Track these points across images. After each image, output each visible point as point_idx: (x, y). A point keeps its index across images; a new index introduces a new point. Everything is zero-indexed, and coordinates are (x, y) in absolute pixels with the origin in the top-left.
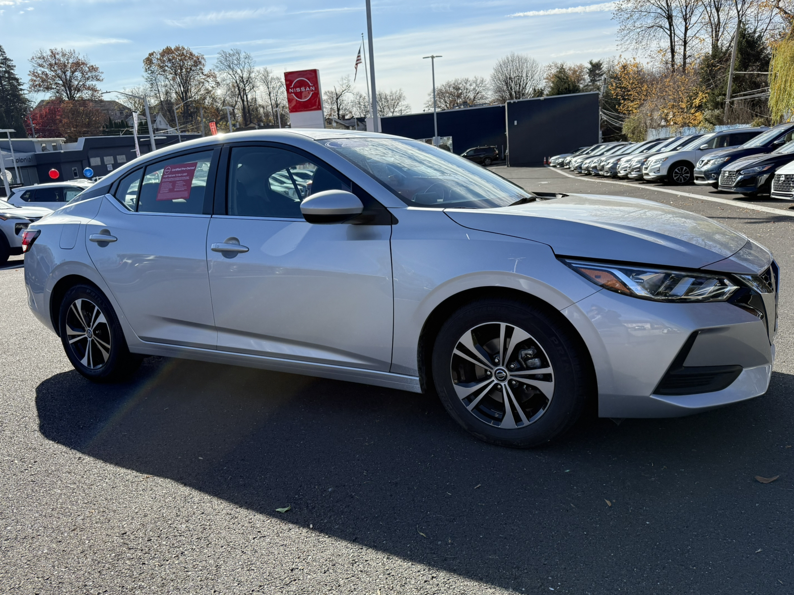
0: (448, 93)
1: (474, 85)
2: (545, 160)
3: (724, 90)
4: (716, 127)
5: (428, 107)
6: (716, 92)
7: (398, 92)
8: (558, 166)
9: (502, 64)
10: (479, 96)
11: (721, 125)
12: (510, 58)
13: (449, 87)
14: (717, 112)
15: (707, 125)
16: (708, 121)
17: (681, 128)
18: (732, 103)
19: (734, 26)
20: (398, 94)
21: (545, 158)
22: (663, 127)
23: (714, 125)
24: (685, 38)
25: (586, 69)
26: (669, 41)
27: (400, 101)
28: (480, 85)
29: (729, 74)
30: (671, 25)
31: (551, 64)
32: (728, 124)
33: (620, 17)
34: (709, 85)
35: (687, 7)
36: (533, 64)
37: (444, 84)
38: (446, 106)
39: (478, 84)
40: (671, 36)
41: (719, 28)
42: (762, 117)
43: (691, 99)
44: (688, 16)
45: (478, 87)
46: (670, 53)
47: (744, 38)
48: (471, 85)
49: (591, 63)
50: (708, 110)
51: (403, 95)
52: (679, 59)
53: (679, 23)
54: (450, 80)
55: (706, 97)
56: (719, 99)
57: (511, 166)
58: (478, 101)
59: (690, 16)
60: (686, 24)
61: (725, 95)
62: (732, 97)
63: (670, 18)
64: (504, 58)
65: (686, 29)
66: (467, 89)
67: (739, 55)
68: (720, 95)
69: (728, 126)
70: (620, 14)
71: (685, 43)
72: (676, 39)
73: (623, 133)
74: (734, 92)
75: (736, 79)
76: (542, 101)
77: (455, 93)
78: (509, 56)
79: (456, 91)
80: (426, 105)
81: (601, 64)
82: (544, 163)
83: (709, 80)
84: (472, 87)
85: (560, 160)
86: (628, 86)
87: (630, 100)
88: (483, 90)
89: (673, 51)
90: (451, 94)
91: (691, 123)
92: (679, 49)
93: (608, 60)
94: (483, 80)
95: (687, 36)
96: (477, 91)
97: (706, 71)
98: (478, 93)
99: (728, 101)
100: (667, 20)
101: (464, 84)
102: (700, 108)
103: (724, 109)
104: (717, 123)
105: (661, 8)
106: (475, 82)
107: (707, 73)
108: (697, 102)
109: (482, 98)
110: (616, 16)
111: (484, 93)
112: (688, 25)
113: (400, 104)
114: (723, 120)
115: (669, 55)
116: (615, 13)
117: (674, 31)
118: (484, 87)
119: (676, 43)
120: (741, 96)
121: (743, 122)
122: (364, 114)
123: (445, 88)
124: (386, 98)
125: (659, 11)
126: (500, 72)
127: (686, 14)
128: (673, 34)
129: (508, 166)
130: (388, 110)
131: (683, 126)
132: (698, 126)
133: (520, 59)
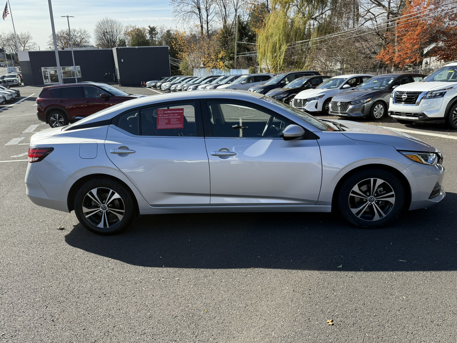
0: (63, 37)
1: (80, 34)
2: (142, 83)
3: (233, 50)
4: (231, 70)
5: (50, 45)
6: (229, 51)
7: (27, 33)
8: (152, 87)
9: (100, 23)
10: (84, 40)
11: (233, 69)
12: (105, 20)
13: (63, 33)
14: (231, 62)
15: (226, 68)
16: (226, 66)
17: (212, 69)
18: (238, 58)
19: (233, 17)
20: (26, 35)
21: (142, 82)
22: (202, 68)
23: (230, 69)
24: (207, 21)
25: (147, 30)
26: (200, 20)
27: (28, 40)
28: (84, 34)
29: (235, 43)
30: (200, 12)
31: (128, 26)
32: (236, 68)
33: (173, 4)
34: (225, 48)
35: (207, 3)
36: (119, 25)
37: (60, 31)
38: (62, 45)
39: (82, 33)
40: (200, 18)
41: (226, 17)
42: (253, 66)
43: (217, 54)
44: (208, 9)
45: (83, 35)
46: (200, 27)
47: (240, 25)
48: (77, 33)
49: (150, 27)
50: (227, 61)
51: (31, 36)
52: (205, 31)
53: (203, 12)
54: (63, 29)
55: (224, 54)
56: (231, 55)
57: (122, 86)
58: (83, 44)
59: (209, 9)
60: (207, 12)
61: (234, 53)
62: (237, 55)
63: (199, 9)
64: (102, 20)
65: (208, 16)
66: (75, 36)
67: (239, 33)
68: (231, 53)
69: (237, 70)
70: (173, 3)
71: (208, 23)
72: (203, 21)
73: (180, 69)
74: (238, 52)
75: (239, 45)
76: (137, 49)
77: (67, 38)
78: (104, 19)
79: (68, 37)
80: (49, 44)
81: (155, 28)
82: (142, 85)
83: (225, 45)
84: (79, 35)
85: (153, 84)
86: (181, 44)
87: (183, 52)
88: (86, 37)
89: (202, 27)
90: (65, 38)
91: (218, 67)
92: (205, 26)
93: (160, 26)
94: (85, 31)
95: (208, 19)
96: (82, 38)
97: (223, 40)
98: (82, 39)
99: (236, 57)
100: (198, 9)
101: (73, 33)
102: (222, 59)
103: (234, 60)
104: (231, 68)
105: (194, 2)
106: (81, 32)
107: (223, 41)
108: (220, 56)
109: (85, 42)
110: (171, 4)
111: (87, 39)
112: (208, 13)
113: (28, 41)
114: (234, 66)
115: (200, 28)
116: (171, 2)
117: (202, 15)
118: (86, 35)
119: (203, 23)
120: (242, 54)
121: (244, 68)
122: (2, 46)
123: (60, 34)
124: (18, 37)
125: (194, 4)
126: (100, 28)
127: (207, 7)
128: (201, 17)
129: (120, 86)
130: (20, 45)
131: (213, 68)
132: (221, 68)
133: (112, 21)
